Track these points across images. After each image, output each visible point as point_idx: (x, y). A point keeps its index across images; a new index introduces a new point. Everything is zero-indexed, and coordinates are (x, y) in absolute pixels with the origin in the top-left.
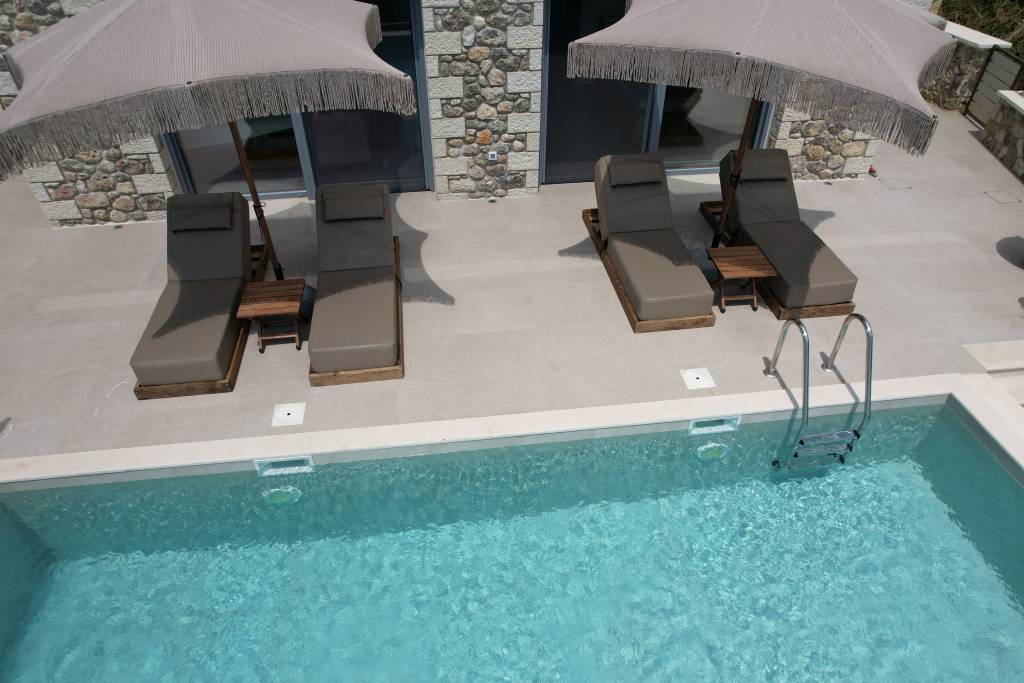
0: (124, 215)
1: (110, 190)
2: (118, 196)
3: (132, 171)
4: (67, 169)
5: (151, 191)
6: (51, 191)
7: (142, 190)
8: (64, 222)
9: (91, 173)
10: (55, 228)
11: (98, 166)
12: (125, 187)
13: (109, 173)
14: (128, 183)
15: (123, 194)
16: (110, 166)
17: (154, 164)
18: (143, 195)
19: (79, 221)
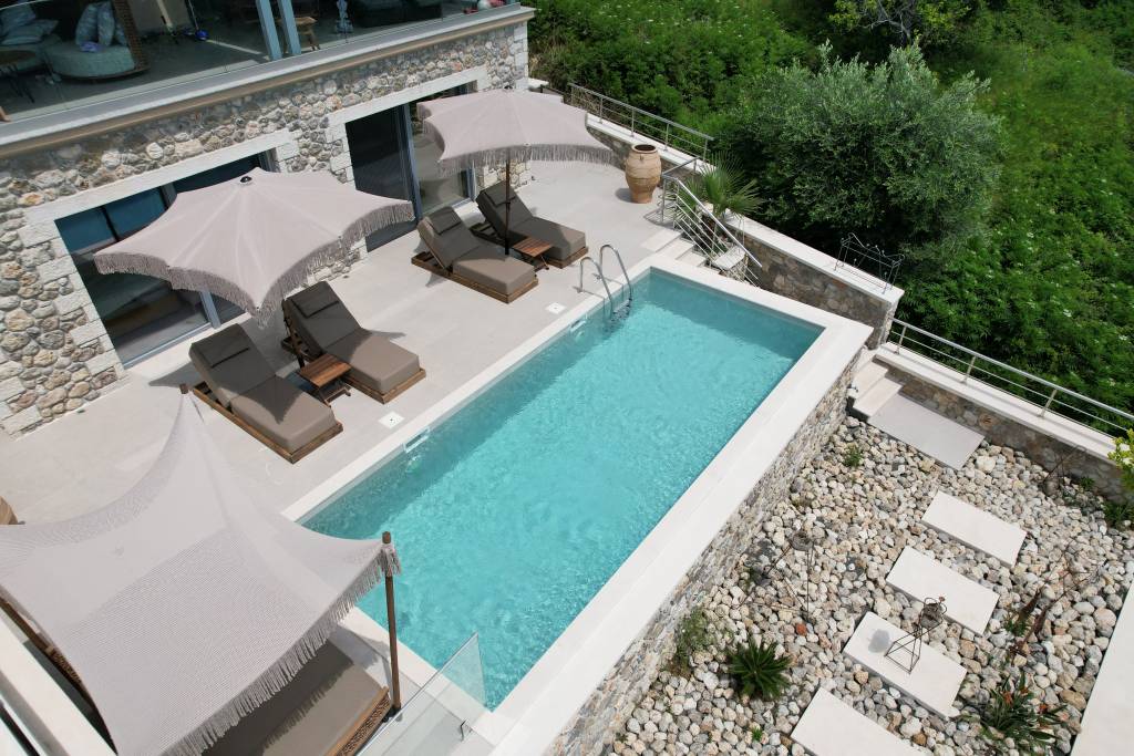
0: (79, 400)
1: (66, 382)
2: (73, 386)
3: (86, 357)
4: (26, 379)
5: (103, 369)
6: (13, 405)
7: (94, 372)
8: (27, 429)
9: (48, 374)
10: (19, 439)
11: (55, 365)
12: (81, 374)
13: (64, 367)
14: (83, 369)
15: (77, 382)
16: (65, 361)
17: (104, 345)
18: (96, 375)
19: (40, 423)
